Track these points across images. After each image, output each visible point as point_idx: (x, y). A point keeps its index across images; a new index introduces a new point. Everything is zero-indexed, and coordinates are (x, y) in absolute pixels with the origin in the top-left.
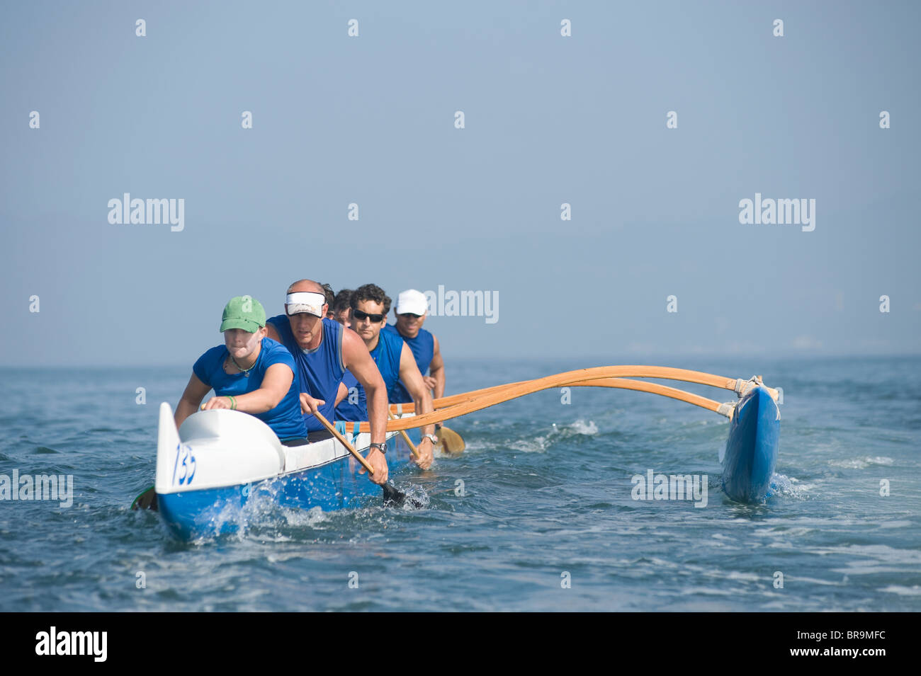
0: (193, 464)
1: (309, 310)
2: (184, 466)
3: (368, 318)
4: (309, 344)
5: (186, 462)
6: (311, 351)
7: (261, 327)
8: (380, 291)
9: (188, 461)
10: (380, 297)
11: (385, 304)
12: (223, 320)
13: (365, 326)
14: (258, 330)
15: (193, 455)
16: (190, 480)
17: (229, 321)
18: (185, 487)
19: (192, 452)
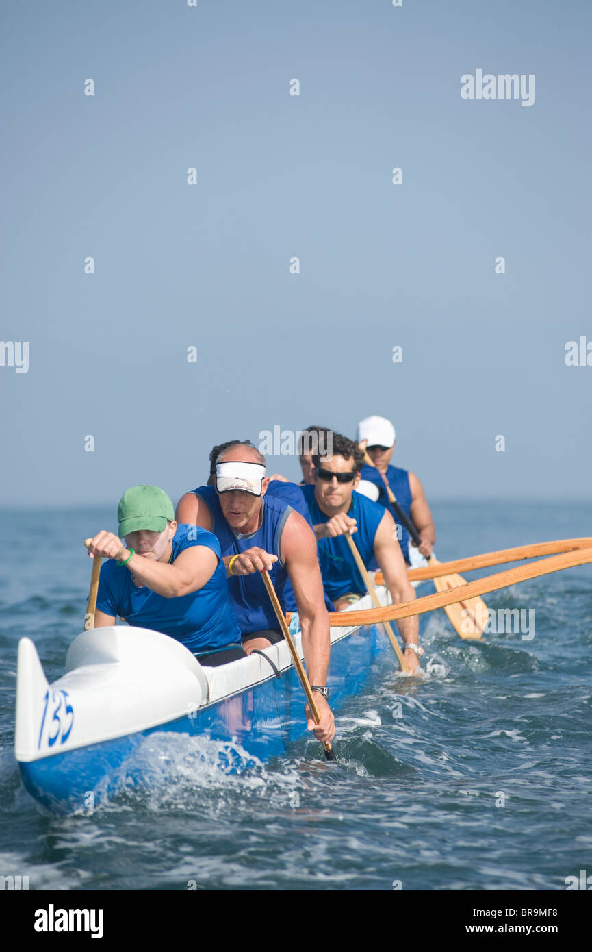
0: (70, 714)
1: (244, 486)
2: (57, 721)
3: (335, 479)
4: (244, 530)
5: (59, 714)
6: (245, 537)
7: (169, 521)
8: (348, 443)
9: (62, 713)
10: (349, 450)
11: (355, 458)
12: (120, 522)
13: (331, 490)
14: (167, 526)
15: (68, 704)
16: (65, 738)
17: (127, 522)
18: (58, 748)
19: (68, 698)
